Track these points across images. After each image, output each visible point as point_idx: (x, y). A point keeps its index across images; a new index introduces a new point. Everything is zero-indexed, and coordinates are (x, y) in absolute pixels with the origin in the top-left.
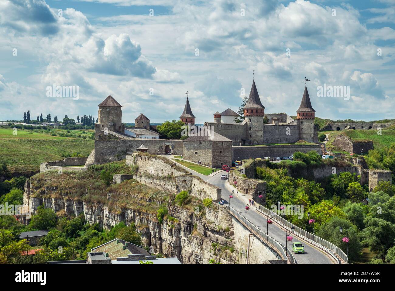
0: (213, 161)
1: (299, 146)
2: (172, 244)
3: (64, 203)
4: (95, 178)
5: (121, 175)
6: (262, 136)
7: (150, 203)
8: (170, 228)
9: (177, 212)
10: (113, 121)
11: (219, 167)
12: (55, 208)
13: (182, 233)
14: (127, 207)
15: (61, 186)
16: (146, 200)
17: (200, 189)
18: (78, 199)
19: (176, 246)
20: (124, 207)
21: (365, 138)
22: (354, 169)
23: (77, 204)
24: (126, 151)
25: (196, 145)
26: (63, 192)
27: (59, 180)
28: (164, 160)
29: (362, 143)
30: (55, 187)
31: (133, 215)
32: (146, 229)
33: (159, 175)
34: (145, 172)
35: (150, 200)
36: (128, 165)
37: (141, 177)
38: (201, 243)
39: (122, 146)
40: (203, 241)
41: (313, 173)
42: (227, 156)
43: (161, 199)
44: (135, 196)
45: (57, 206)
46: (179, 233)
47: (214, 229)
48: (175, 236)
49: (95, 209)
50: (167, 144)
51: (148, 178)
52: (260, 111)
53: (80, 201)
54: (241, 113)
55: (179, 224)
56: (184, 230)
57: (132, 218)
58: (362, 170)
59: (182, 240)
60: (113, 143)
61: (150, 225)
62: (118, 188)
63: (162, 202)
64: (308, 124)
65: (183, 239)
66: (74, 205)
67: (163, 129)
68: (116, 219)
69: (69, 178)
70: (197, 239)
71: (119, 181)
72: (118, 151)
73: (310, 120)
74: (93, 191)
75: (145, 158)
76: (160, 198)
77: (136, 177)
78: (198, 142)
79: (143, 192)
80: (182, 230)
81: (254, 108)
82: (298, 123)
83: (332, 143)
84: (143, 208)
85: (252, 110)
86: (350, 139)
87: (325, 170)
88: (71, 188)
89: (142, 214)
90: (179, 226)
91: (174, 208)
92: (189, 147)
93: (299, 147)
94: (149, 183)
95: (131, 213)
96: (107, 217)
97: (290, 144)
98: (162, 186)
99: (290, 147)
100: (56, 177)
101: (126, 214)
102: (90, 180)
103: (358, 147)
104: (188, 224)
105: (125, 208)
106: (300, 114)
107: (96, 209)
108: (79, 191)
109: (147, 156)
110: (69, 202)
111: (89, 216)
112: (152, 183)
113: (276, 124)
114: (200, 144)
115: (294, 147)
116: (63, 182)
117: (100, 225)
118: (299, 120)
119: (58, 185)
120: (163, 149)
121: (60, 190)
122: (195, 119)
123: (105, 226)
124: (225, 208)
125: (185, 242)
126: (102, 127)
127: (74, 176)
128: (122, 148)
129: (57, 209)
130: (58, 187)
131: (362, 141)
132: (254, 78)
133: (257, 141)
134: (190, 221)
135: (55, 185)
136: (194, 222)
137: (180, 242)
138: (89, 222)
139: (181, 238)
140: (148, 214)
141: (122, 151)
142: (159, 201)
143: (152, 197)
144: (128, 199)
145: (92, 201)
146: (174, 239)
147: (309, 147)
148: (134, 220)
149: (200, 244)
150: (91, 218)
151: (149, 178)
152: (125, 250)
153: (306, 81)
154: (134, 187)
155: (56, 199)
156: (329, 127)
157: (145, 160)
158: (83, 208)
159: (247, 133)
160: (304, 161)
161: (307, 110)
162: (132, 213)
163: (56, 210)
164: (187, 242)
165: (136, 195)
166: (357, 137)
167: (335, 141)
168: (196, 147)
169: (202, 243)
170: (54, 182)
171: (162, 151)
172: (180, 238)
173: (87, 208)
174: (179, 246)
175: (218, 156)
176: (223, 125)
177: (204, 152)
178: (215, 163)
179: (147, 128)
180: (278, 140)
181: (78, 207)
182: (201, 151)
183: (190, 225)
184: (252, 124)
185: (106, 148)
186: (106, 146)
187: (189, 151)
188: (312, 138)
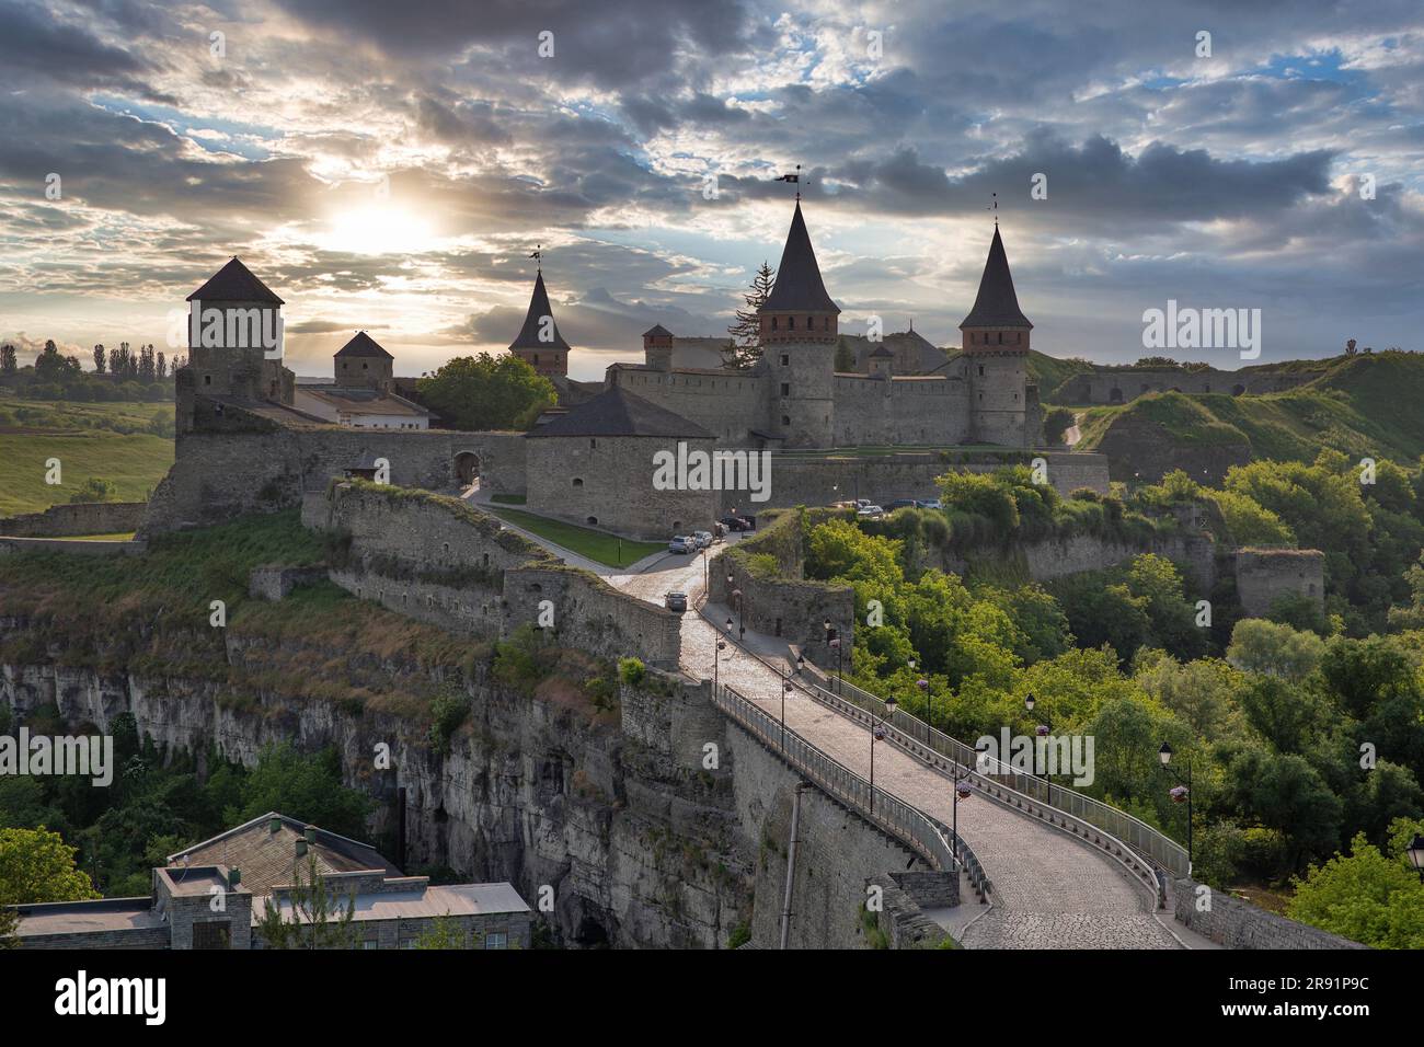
0: (643, 515)
1: (971, 459)
2: (487, 834)
3: (51, 681)
5: (284, 568)
6: (831, 419)
8: (480, 771)
10: (247, 358)
12: (19, 700)
13: (527, 788)
16: (385, 663)
17: (595, 617)
19: (504, 840)
20: (298, 692)
23: (106, 683)
25: (576, 453)
28: (453, 509)
31: (331, 724)
32: (384, 778)
33: (435, 568)
34: (377, 558)
35: (399, 665)
36: (309, 529)
37: (361, 574)
38: (604, 826)
39: (285, 455)
40: (610, 818)
41: (1025, 559)
42: (699, 496)
44: (339, 651)
45: (23, 693)
46: (513, 791)
48: (499, 801)
50: (464, 449)
51: (390, 579)
52: (823, 324)
53: (119, 672)
54: (749, 332)
55: (515, 756)
56: (535, 776)
57: (328, 735)
58: (1211, 549)
59: (525, 817)
61: (399, 762)
63: (446, 670)
64: (1003, 373)
65: (530, 814)
66: (94, 689)
70: (585, 811)
71: (274, 591)
72: (269, 475)
73: (1010, 359)
75: (378, 503)
77: (341, 577)
78: (583, 439)
79: (371, 636)
80: (526, 777)
82: (965, 369)
85: (791, 319)
90: (513, 762)
91: (495, 695)
92: (550, 460)
93: (969, 462)
94: (395, 598)
95: (325, 716)
96: (227, 734)
98: (445, 611)
99: (934, 463)
103: (1193, 463)
104: (552, 756)
105: (299, 698)
106: (972, 336)
109: (385, 494)
110: (72, 679)
111: (154, 731)
112: (405, 600)
113: (882, 372)
114: (593, 446)
118: (969, 357)
119: (27, 610)
120: (446, 468)
121: (37, 631)
124: (698, 689)
125: (536, 826)
126: (203, 380)
128: (286, 465)
129: (26, 706)
130: (29, 616)
133: (811, 440)
134: (557, 741)
136: (576, 744)
137: (519, 826)
139: (521, 810)
140: (390, 721)
142: (434, 668)
145: (166, 671)
146: (496, 811)
148: (336, 743)
149: (601, 829)
150: (162, 738)
151: (397, 576)
152: (305, 857)
155: (18, 668)
156: (1083, 390)
157: (379, 512)
158: (128, 698)
159: (770, 408)
162: (329, 716)
163: (22, 710)
164: (545, 823)
168: (575, 459)
169: (609, 826)
171: (444, 476)
172: (518, 811)
173: (148, 699)
174: (514, 842)
175: (662, 496)
176: (678, 377)
177: (608, 480)
178: (650, 520)
179: (383, 387)
180: (892, 434)
181: (111, 696)
182: (595, 476)
183: (558, 757)
184: (792, 373)
185: (222, 466)
186: (220, 459)
187: (550, 475)
188: (1021, 428)
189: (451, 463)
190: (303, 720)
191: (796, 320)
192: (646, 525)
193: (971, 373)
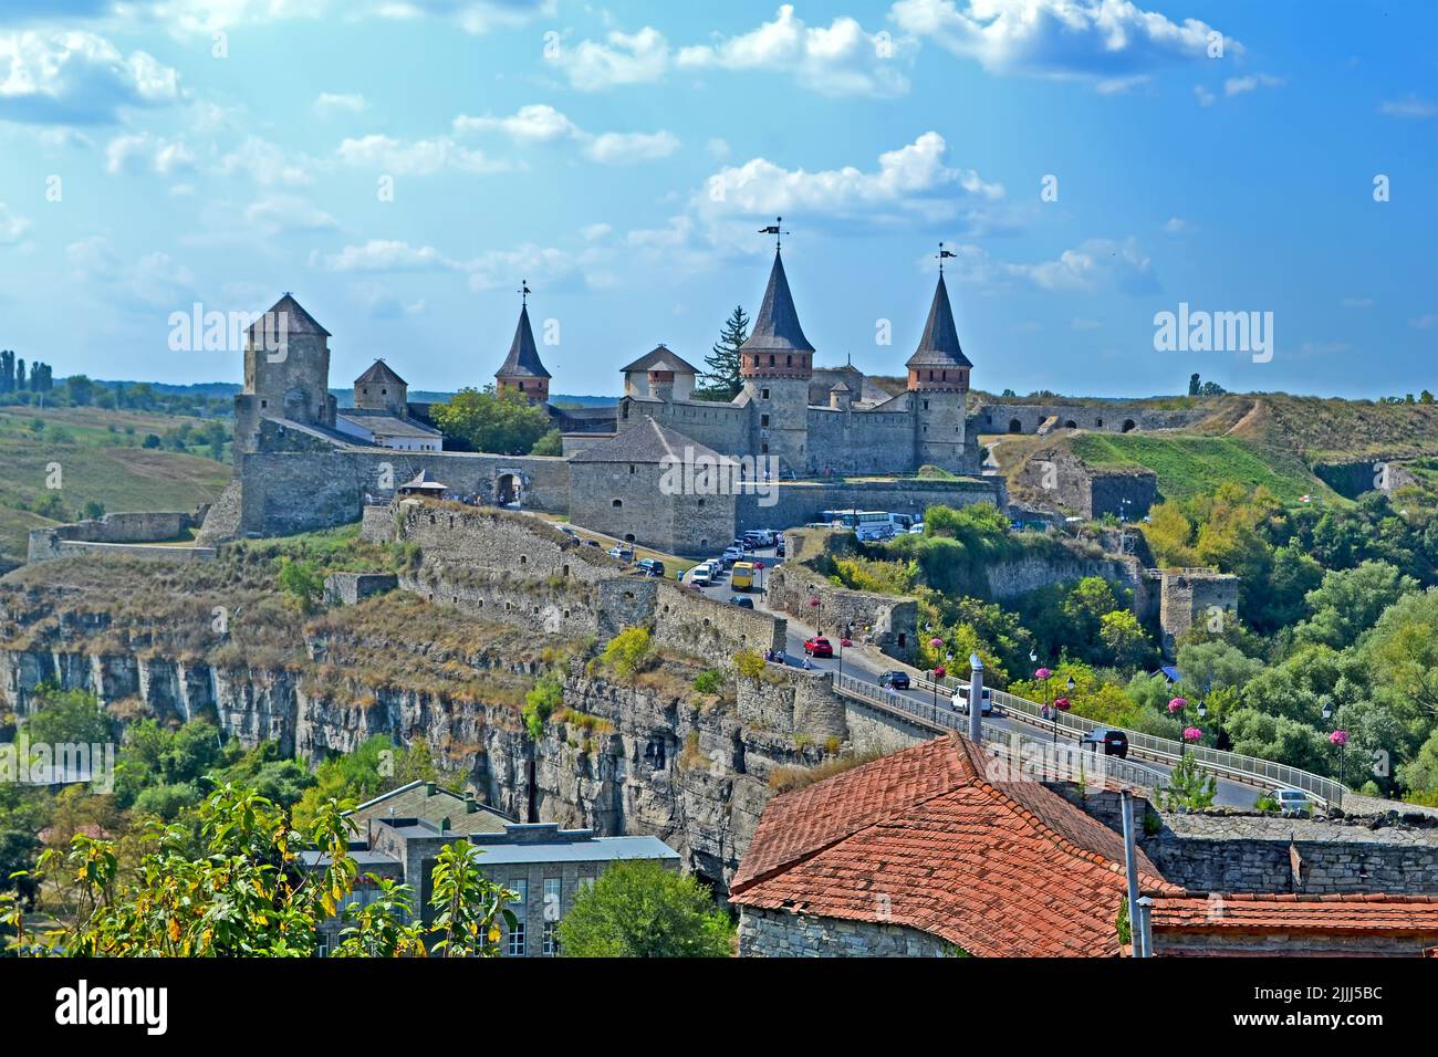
0: (677, 533)
1: (926, 487)
2: (588, 805)
3: (135, 671)
4: (251, 585)
5: (359, 575)
6: (805, 448)
7: (483, 671)
8: (579, 750)
9: (607, 699)
10: (300, 385)
11: (697, 554)
12: (106, 688)
13: (629, 765)
14: (392, 685)
15: (123, 613)
16: (470, 659)
17: (690, 621)
18: (194, 659)
19: (604, 809)
20: (386, 684)
21: (1130, 463)
22: (1112, 568)
23: (191, 674)
24: (357, 494)
25: (616, 477)
26: (133, 634)
27: (111, 591)
28: (531, 525)
29: (1122, 480)
30: (100, 615)
31: (419, 712)
32: (476, 757)
33: (512, 578)
34: (450, 568)
35: (484, 661)
36: (370, 542)
37: (434, 582)
38: (725, 793)
39: (344, 473)
40: (730, 786)
41: (987, 578)
42: (722, 517)
43: (529, 656)
44: (422, 648)
45: (111, 682)
46: (612, 767)
47: (780, 745)
48: (600, 776)
49: (263, 693)
50: (505, 472)
51: (466, 587)
52: (801, 362)
53: (201, 665)
54: (722, 366)
55: (616, 738)
56: (637, 755)
57: (416, 722)
58: (1139, 571)
59: (624, 789)
60: (309, 463)
61: (490, 745)
62: (351, 622)
63: (533, 667)
64: (946, 408)
65: (630, 787)
66: (177, 680)
67: (454, 415)
68: (351, 727)
69: (152, 585)
70: (705, 781)
71: (350, 597)
72: (328, 492)
73: (953, 395)
74: (249, 630)
75: (451, 518)
76: (523, 654)
77: (412, 585)
78: (623, 466)
79: (451, 636)
80: (627, 755)
81: (780, 352)
82: (911, 404)
83: (1017, 476)
84: (461, 685)
85: (772, 358)
86: (1083, 465)
87: (1023, 570)
88: (162, 621)
89: (456, 708)
90: (614, 744)
91: (594, 686)
92: (592, 483)
93: (923, 490)
94: (470, 603)
95: (412, 704)
96: (313, 719)
97: (896, 480)
98: (524, 615)
99: (894, 489)
100: (97, 581)
101: (391, 710)
102: (232, 592)
103: (1108, 493)
104: (656, 737)
105: (386, 689)
106: (918, 373)
107: (267, 692)
108: (195, 628)
109: (456, 510)
110: (158, 670)
111: (236, 718)
112: (481, 605)
113: (842, 406)
114: (632, 471)
115: (910, 489)
116: (130, 598)
117: (283, 746)
118: (915, 393)
119: (109, 610)
120: (490, 488)
121: (121, 626)
122: (550, 381)
123: (305, 750)
124: (821, 679)
125: (637, 797)
126: (260, 404)
127: (169, 578)
128: (343, 482)
129: (112, 692)
130: (112, 614)
131: (1121, 472)
132: (779, 244)
133: (788, 467)
134: (664, 725)
135: (98, 608)
136: (683, 729)
137: (618, 798)
138: (237, 738)
139: (620, 784)
140: (480, 708)
141: (342, 492)
142: (521, 664)
143: (492, 649)
144: (394, 656)
145: (249, 664)
146: (598, 786)
147: (957, 491)
148: (423, 729)
149: (722, 795)
150: (246, 726)
151: (472, 586)
152: (474, 815)
153: (942, 256)
154: (414, 618)
155: (106, 658)
156: (984, 420)
157: (452, 526)
158: (209, 688)
159: (751, 437)
160: (960, 538)
161: (940, 360)
162: (418, 706)
163: (108, 696)
164: (646, 794)
165: (426, 643)
166: (1106, 459)
167: (1027, 471)
168: (616, 483)
169: (729, 793)
170: (95, 598)
171: (488, 495)
172: (618, 784)
173: (232, 689)
174: (613, 811)
175: (693, 516)
176: (677, 407)
177: (645, 502)
178: (682, 538)
179: (399, 411)
180: (850, 463)
181: (194, 685)
182: (633, 499)
183: (661, 738)
184: (772, 406)
185: (285, 482)
186: (283, 475)
187: (591, 497)
188: (961, 458)
189: (495, 484)
190: (390, 708)
191: (776, 358)
192: (679, 542)
193: (917, 408)
